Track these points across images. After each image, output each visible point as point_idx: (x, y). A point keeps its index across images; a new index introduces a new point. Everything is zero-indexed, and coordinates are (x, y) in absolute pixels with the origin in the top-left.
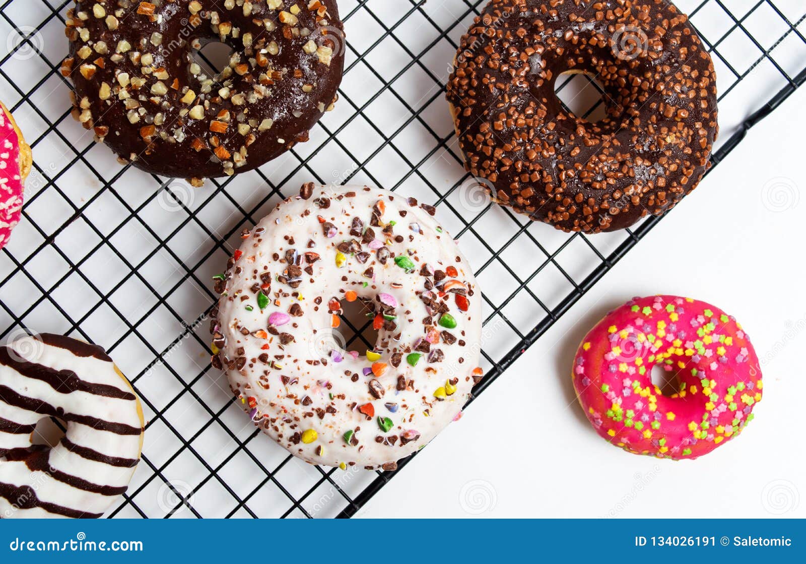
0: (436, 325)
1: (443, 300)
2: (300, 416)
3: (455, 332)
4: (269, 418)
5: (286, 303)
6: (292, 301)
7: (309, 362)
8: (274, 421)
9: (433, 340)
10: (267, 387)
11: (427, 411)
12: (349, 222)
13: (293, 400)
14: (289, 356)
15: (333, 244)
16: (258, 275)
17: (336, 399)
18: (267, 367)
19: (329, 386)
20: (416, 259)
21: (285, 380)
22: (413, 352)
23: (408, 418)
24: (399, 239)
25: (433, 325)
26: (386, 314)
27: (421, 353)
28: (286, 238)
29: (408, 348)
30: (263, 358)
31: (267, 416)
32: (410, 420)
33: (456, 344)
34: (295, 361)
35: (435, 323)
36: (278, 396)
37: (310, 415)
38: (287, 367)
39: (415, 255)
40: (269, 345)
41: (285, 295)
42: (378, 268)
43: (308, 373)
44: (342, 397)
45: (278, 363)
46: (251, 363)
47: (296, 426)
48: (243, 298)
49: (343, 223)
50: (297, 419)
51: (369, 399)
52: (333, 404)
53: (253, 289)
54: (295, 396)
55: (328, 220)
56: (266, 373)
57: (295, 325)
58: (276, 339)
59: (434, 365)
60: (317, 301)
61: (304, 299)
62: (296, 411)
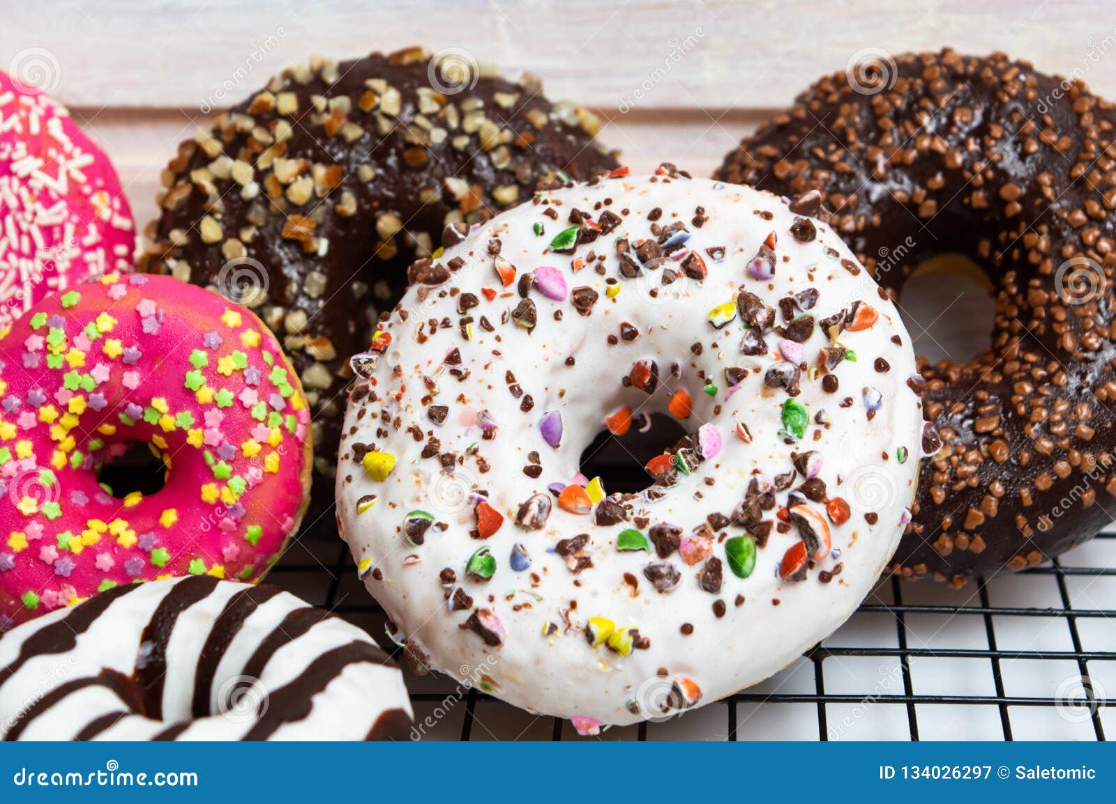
0: (720, 540)
1: (775, 525)
2: (406, 424)
3: (731, 585)
4: (371, 388)
5: (587, 278)
6: (597, 284)
7: (510, 378)
8: (373, 398)
9: (689, 552)
10: (422, 339)
11: (553, 628)
12: (800, 286)
13: (426, 392)
14: (498, 339)
15: (743, 286)
16: (604, 209)
17: (473, 459)
18: (455, 319)
19: (488, 435)
20: (817, 435)
21: (453, 358)
22: (645, 532)
23: (518, 600)
24: (830, 385)
25: (717, 535)
26: (682, 452)
27: (651, 546)
28: (700, 211)
29: (647, 521)
30: (467, 302)
31: (374, 383)
32: (517, 608)
33: (709, 599)
34: (496, 353)
35: (724, 535)
36: (417, 367)
37: (417, 435)
38: (476, 349)
39: (821, 428)
40: (497, 298)
41: (600, 270)
42: (753, 382)
43: (490, 387)
44: (483, 468)
45: (473, 328)
46: (448, 291)
47: (385, 435)
48: (550, 214)
49: (791, 280)
50: (397, 423)
51: (509, 514)
52: (461, 460)
53: (575, 217)
54: (436, 390)
55: (779, 253)
56: (446, 324)
57: (557, 316)
58: (515, 301)
59: (644, 583)
60: (627, 330)
61: (614, 300)
62: (409, 411)
